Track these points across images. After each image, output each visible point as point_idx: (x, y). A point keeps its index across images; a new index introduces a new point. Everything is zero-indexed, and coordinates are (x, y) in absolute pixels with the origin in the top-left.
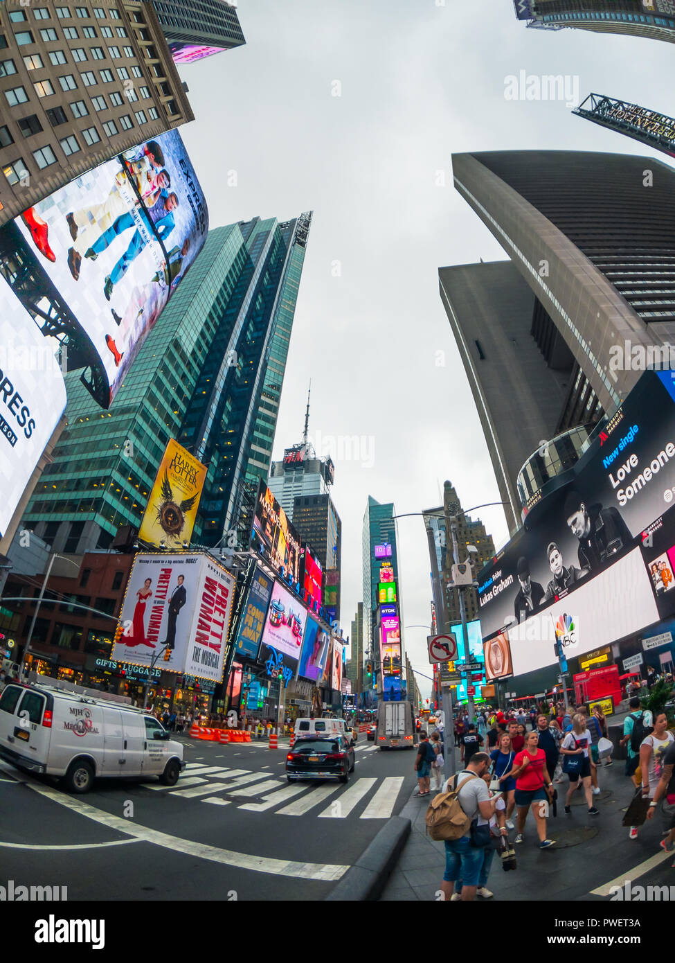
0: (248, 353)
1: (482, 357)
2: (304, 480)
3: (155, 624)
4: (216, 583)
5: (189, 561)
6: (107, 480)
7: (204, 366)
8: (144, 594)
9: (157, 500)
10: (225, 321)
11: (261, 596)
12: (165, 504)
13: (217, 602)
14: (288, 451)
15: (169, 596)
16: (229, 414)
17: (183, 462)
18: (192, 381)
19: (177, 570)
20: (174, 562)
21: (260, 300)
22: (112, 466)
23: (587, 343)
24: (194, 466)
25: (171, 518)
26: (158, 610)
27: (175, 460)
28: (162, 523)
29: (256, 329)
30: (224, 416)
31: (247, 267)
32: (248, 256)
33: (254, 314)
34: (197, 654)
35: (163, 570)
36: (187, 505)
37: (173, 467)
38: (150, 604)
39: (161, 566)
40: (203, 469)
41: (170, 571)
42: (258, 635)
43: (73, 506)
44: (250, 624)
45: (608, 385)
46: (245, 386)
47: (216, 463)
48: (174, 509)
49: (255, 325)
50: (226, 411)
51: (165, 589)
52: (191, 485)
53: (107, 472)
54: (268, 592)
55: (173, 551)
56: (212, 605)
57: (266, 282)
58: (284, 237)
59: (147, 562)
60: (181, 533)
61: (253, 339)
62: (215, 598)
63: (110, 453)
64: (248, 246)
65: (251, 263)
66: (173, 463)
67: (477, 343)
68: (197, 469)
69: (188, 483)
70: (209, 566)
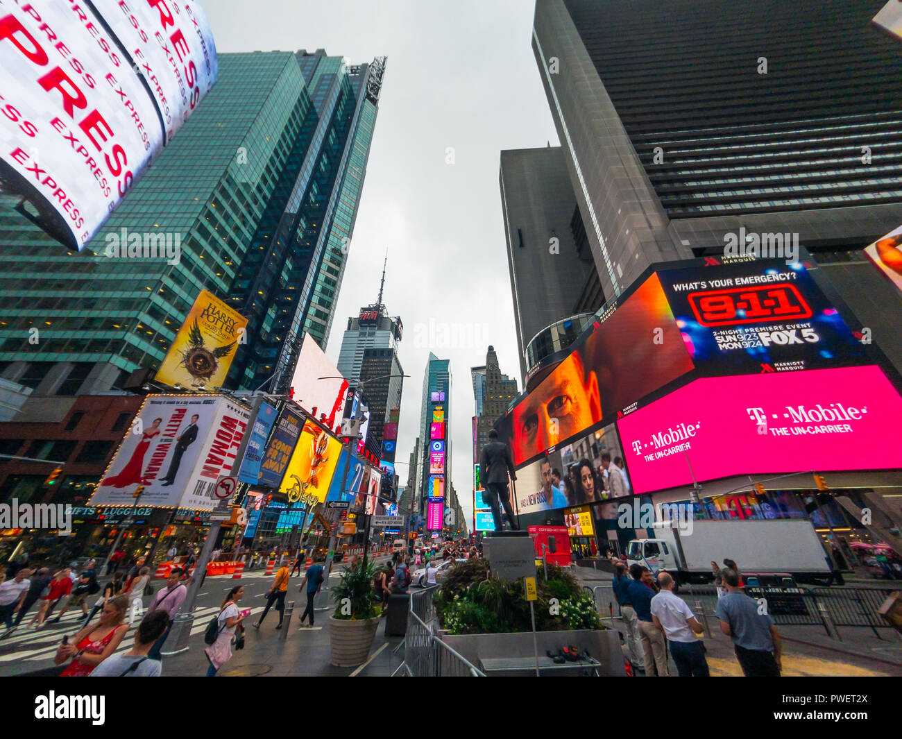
0: (311, 215)
1: (522, 245)
2: (376, 335)
3: (157, 461)
4: (236, 421)
5: (207, 402)
6: (131, 322)
7: (261, 221)
8: (149, 433)
9: (183, 343)
10: (285, 177)
11: (288, 432)
12: (194, 350)
13: (235, 438)
14: (364, 310)
15: (179, 433)
16: (288, 271)
17: (218, 312)
18: (248, 235)
19: (192, 410)
20: (191, 403)
21: (325, 161)
22: (140, 308)
23: (604, 239)
24: (232, 317)
25: (200, 363)
26: (163, 448)
27: (208, 310)
28: (188, 367)
29: (321, 192)
30: (283, 274)
31: (309, 117)
32: (311, 103)
33: (318, 175)
34: (200, 487)
35: (177, 410)
36: (221, 352)
37: (205, 317)
38: (155, 443)
39: (175, 406)
40: (244, 321)
41: (185, 410)
42: (282, 467)
43: (77, 346)
44: (274, 456)
45: (613, 279)
46: (307, 247)
47: (273, 316)
48: (205, 354)
49: (319, 186)
50: (285, 268)
51: (175, 428)
52: (228, 335)
53: (133, 314)
54: (297, 429)
55: (194, 392)
56: (229, 441)
57: (332, 141)
58: (353, 88)
59: (160, 403)
60: (212, 376)
61: (316, 201)
62: (233, 435)
63: (137, 294)
64: (311, 90)
65: (315, 113)
66: (205, 313)
67: (520, 231)
68: (236, 320)
69: (223, 332)
70: (228, 406)
